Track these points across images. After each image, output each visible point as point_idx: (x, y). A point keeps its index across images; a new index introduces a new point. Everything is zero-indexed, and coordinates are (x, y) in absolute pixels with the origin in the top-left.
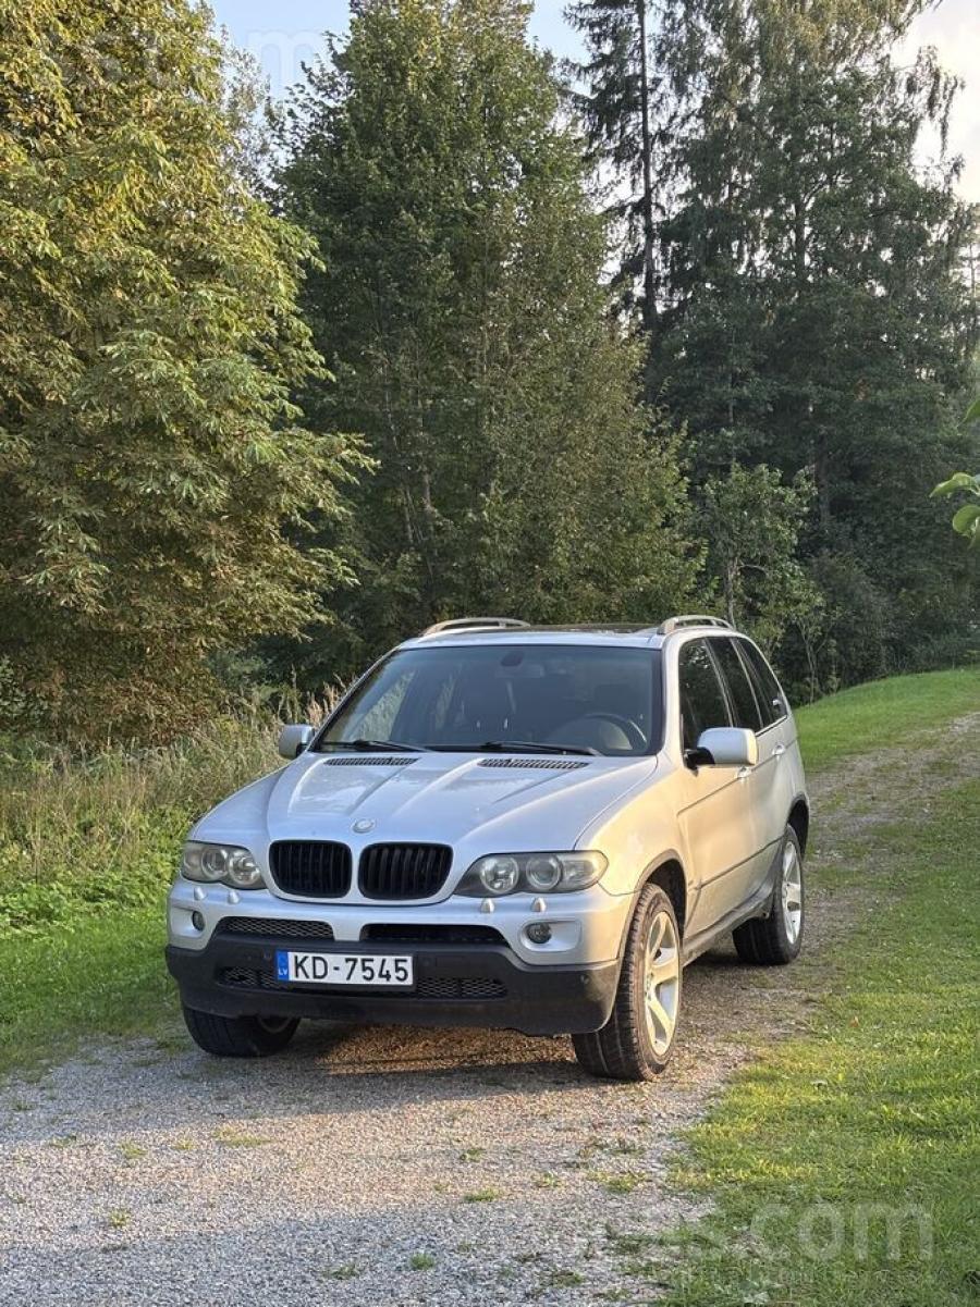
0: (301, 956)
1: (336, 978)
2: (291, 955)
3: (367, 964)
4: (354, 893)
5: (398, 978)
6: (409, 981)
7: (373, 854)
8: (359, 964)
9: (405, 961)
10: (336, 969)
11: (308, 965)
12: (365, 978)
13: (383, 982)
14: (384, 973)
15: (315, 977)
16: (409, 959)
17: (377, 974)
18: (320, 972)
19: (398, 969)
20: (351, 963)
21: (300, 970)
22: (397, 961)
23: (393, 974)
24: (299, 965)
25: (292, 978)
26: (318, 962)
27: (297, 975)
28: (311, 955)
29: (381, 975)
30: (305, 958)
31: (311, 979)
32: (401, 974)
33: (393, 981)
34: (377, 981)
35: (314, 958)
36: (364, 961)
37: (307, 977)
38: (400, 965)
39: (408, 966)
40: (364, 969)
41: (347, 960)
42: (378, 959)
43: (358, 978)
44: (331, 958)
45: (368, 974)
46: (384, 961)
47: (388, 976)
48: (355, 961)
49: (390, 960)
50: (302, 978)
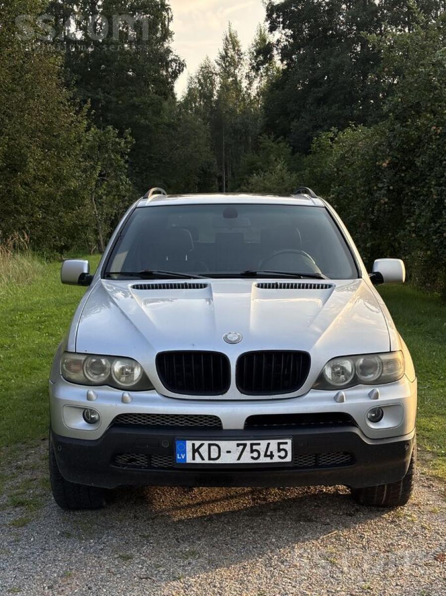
0: (197, 443)
1: (227, 459)
2: (189, 444)
3: (255, 447)
4: (233, 391)
5: (280, 457)
6: (289, 459)
7: (246, 359)
8: (248, 448)
9: (286, 443)
10: (229, 452)
11: (204, 450)
12: (252, 458)
13: (268, 460)
14: (269, 453)
15: (210, 459)
16: (289, 441)
17: (262, 454)
18: (214, 454)
19: (279, 450)
20: (241, 447)
21: (197, 455)
22: (279, 444)
23: (276, 454)
24: (195, 451)
25: (189, 460)
26: (212, 448)
27: (194, 458)
28: (206, 443)
29: (266, 456)
30: (202, 445)
31: (207, 461)
32: (282, 454)
33: (276, 459)
34: (263, 460)
35: (210, 445)
36: (252, 445)
37: (203, 459)
38: (282, 447)
39: (288, 447)
40: (252, 451)
41: (238, 445)
42: (264, 443)
43: (247, 458)
44: (224, 444)
45: (255, 455)
46: (269, 444)
47: (272, 456)
48: (245, 445)
49: (274, 443)
50: (198, 460)
